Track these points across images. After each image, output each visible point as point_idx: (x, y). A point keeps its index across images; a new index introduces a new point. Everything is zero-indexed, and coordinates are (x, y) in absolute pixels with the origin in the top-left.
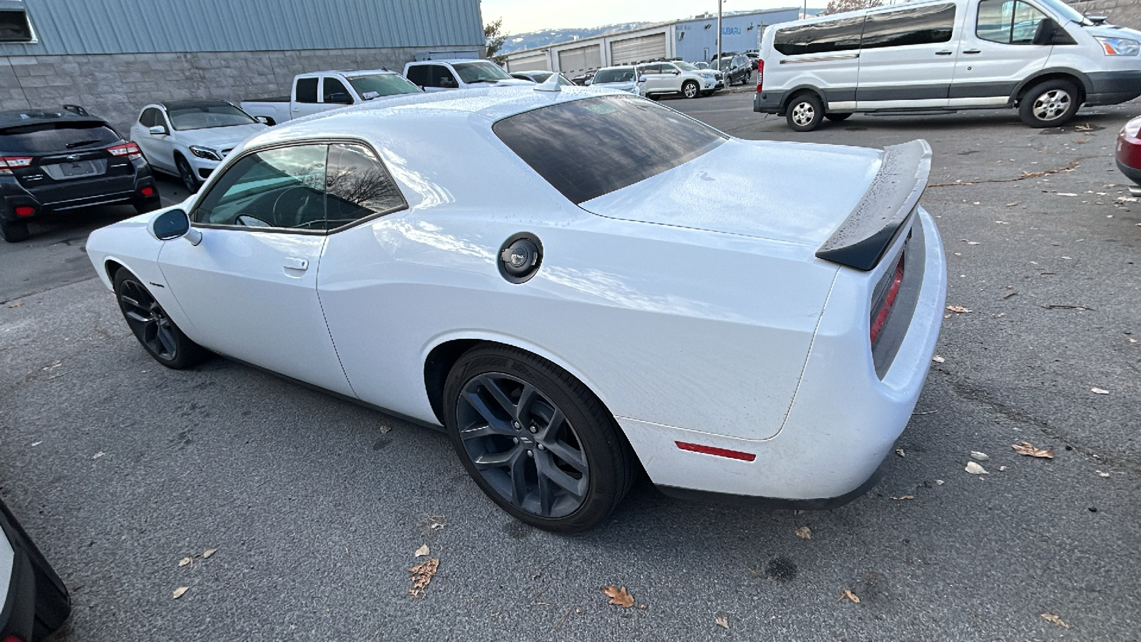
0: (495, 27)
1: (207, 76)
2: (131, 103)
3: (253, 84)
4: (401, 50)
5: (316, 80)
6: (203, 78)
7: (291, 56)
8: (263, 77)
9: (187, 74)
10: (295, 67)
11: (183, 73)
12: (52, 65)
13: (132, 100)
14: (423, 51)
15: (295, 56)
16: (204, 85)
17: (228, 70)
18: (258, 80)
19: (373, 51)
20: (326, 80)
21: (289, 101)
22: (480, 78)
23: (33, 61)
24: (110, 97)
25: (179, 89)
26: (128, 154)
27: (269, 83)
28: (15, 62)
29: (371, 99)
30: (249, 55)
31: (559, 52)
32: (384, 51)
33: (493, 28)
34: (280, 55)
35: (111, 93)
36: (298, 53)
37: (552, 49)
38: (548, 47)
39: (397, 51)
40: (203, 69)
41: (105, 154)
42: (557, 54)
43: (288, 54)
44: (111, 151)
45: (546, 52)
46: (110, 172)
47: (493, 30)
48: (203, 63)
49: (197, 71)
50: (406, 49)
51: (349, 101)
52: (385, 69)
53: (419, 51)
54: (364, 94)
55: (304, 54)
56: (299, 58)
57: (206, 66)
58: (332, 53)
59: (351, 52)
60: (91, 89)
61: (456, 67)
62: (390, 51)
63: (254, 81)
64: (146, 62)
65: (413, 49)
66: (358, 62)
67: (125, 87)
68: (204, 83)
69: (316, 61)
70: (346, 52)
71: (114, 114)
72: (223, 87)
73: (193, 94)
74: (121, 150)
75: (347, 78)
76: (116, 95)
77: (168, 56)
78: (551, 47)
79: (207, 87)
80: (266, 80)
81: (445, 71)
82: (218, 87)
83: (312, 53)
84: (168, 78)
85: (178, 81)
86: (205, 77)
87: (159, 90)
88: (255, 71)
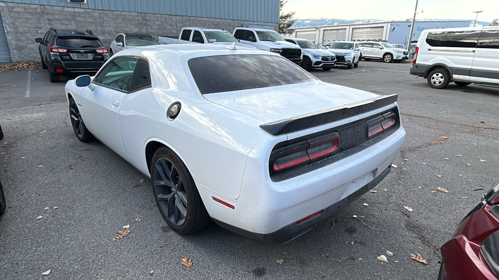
0: (291, 15)
1: (148, 24)
2: (115, 31)
3: (166, 29)
4: (237, 21)
5: (191, 31)
6: (146, 24)
7: (186, 19)
8: (171, 26)
9: (140, 22)
10: (186, 23)
11: (139, 21)
12: (89, 13)
13: (115, 30)
14: (247, 23)
15: (187, 19)
16: (146, 27)
17: (157, 22)
18: (169, 27)
19: (223, 20)
20: (195, 31)
21: (177, 38)
22: (268, 39)
23: (83, 11)
24: (108, 28)
25: (135, 28)
26: (103, 53)
27: (173, 30)
28: (76, 10)
29: (212, 42)
30: (168, 16)
31: (324, 30)
32: (229, 21)
33: (290, 15)
34: (181, 18)
35: (108, 26)
36: (189, 17)
37: (321, 28)
38: (318, 27)
39: (234, 22)
40: (147, 20)
41: (94, 52)
42: (323, 31)
43: (184, 17)
44: (97, 51)
45: (317, 30)
46: (94, 59)
47: (290, 16)
48: (148, 18)
49: (144, 21)
50: (239, 21)
51: (202, 42)
52: (223, 30)
53: (245, 22)
54: (210, 40)
55: (192, 18)
56: (189, 20)
57: (149, 19)
58: (204, 19)
59: (213, 20)
60: (101, 24)
61: (258, 32)
62: (231, 21)
63: (167, 28)
64: (125, 15)
65: (242, 21)
66: (215, 25)
67: (114, 24)
68: (146, 26)
69: (196, 22)
70: (211, 20)
71: (107, 35)
72: (154, 29)
73: (140, 30)
74: (101, 51)
75: (204, 32)
77: (134, 14)
78: (320, 27)
79: (147, 28)
80: (172, 28)
81: (251, 33)
82: (151, 28)
83: (195, 18)
84: (132, 23)
85: (135, 24)
86: (147, 24)
87: (127, 27)
88: (169, 24)
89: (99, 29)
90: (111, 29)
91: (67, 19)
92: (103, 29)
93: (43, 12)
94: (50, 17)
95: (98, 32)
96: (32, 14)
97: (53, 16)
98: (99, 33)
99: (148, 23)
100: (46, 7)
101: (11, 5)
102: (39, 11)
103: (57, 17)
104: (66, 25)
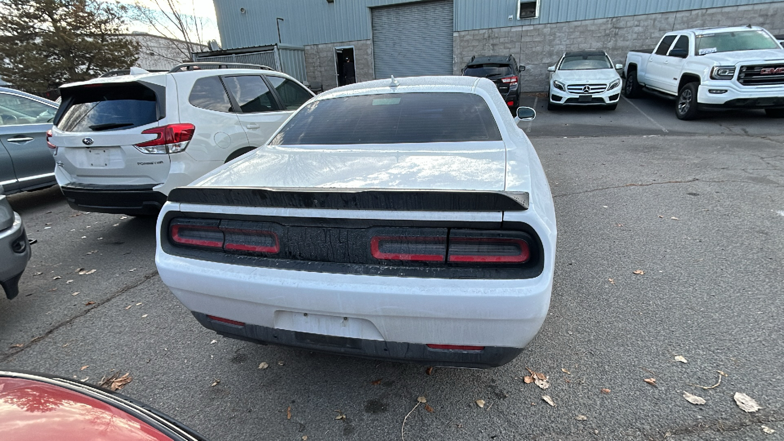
3: (651, 38)
7: (697, 14)
12: (539, 29)
17: (636, 29)
23: (532, 28)
28: (525, 28)
30: (659, 16)
34: (687, 14)
43: (694, 13)
48: (622, 24)
49: (614, 30)
55: (710, 11)
56: (703, 15)
57: (622, 26)
58: (741, 8)
60: (550, 43)
63: (653, 36)
64: (586, 26)
69: (719, 17)
72: (627, 41)
73: (605, 45)
76: (560, 46)
77: (600, 21)
83: (719, 10)
84: (594, 35)
85: (599, 37)
86: (617, 34)
87: (585, 43)
88: (658, 28)
89: (547, 49)
90: (562, 47)
91: (512, 42)
92: (551, 49)
93: (489, 37)
94: (495, 41)
95: (544, 53)
96: (479, 40)
97: (498, 40)
98: (545, 55)
99: (621, 32)
100: (494, 30)
101: (463, 33)
102: (486, 36)
103: (502, 40)
104: (510, 49)
